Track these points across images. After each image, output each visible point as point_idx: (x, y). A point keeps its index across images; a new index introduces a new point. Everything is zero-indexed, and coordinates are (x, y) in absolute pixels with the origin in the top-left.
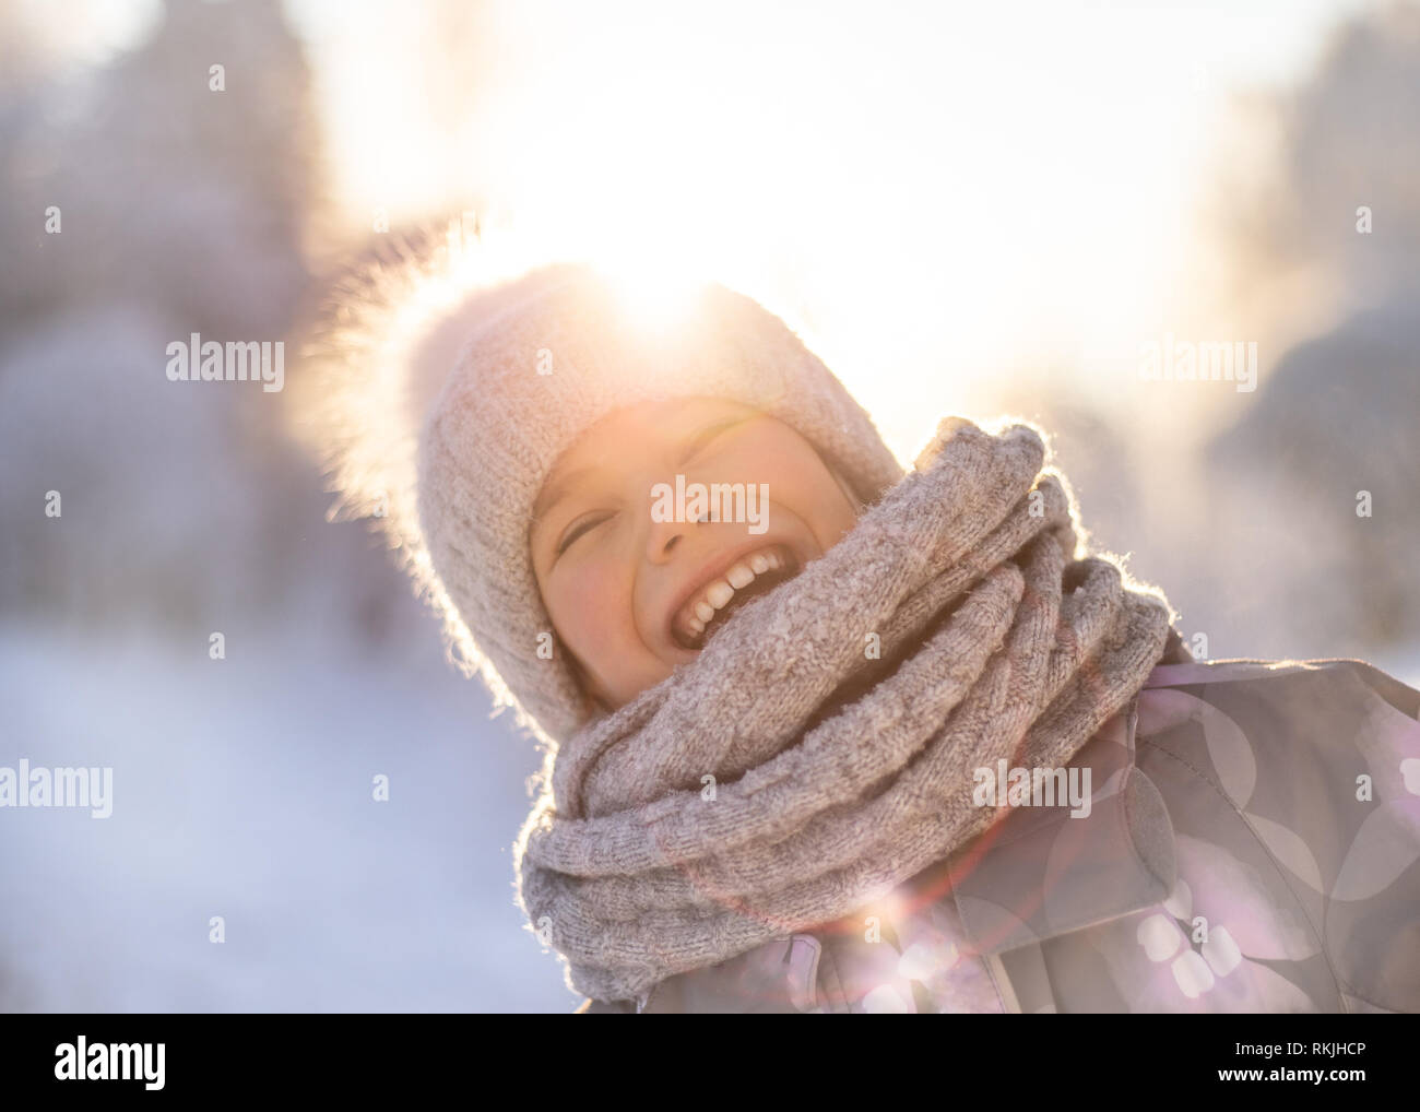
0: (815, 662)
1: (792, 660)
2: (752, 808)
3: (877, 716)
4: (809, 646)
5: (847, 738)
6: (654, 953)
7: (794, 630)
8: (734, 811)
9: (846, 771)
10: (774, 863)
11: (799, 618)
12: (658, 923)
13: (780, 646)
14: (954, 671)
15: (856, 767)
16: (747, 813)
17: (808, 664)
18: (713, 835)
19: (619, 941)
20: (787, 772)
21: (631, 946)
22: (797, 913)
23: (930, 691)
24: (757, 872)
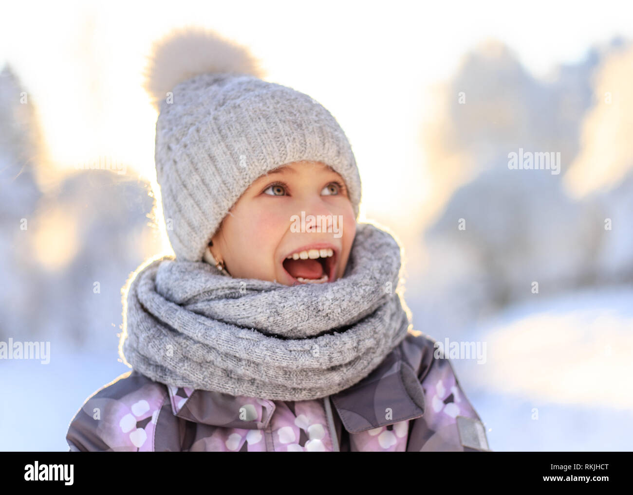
0: (338, 315)
1: (330, 311)
2: (292, 356)
3: (348, 343)
5: (335, 347)
6: (207, 382)
7: (335, 299)
8: (284, 354)
10: (281, 377)
11: (338, 295)
12: (211, 369)
13: (327, 303)
14: (376, 336)
15: (334, 359)
16: (289, 357)
17: (335, 315)
18: (271, 359)
19: (192, 369)
20: (309, 349)
21: (197, 374)
22: (274, 394)
23: (367, 341)
24: (274, 377)
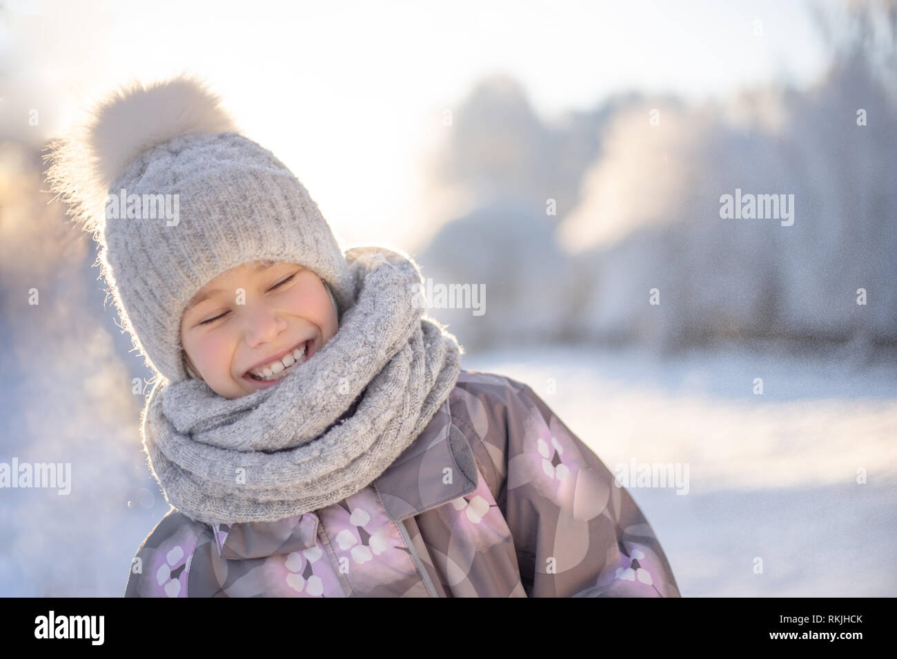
0: (336, 404)
1: (325, 402)
2: (302, 471)
3: (360, 429)
4: (334, 397)
5: (347, 439)
7: (327, 388)
8: (293, 472)
9: (346, 456)
11: (329, 382)
13: (320, 395)
15: (350, 452)
16: (299, 474)
17: (332, 404)
18: (281, 481)
20: (318, 454)
21: (222, 511)
23: (382, 416)
